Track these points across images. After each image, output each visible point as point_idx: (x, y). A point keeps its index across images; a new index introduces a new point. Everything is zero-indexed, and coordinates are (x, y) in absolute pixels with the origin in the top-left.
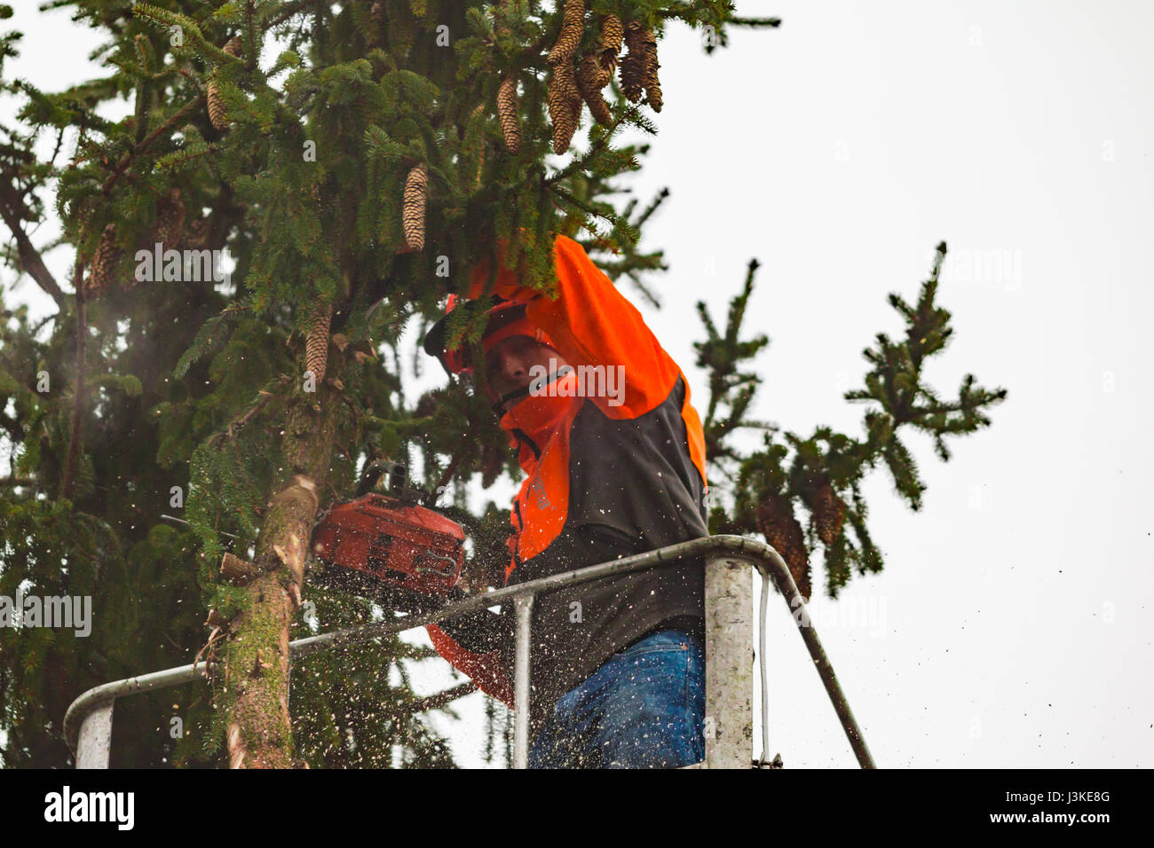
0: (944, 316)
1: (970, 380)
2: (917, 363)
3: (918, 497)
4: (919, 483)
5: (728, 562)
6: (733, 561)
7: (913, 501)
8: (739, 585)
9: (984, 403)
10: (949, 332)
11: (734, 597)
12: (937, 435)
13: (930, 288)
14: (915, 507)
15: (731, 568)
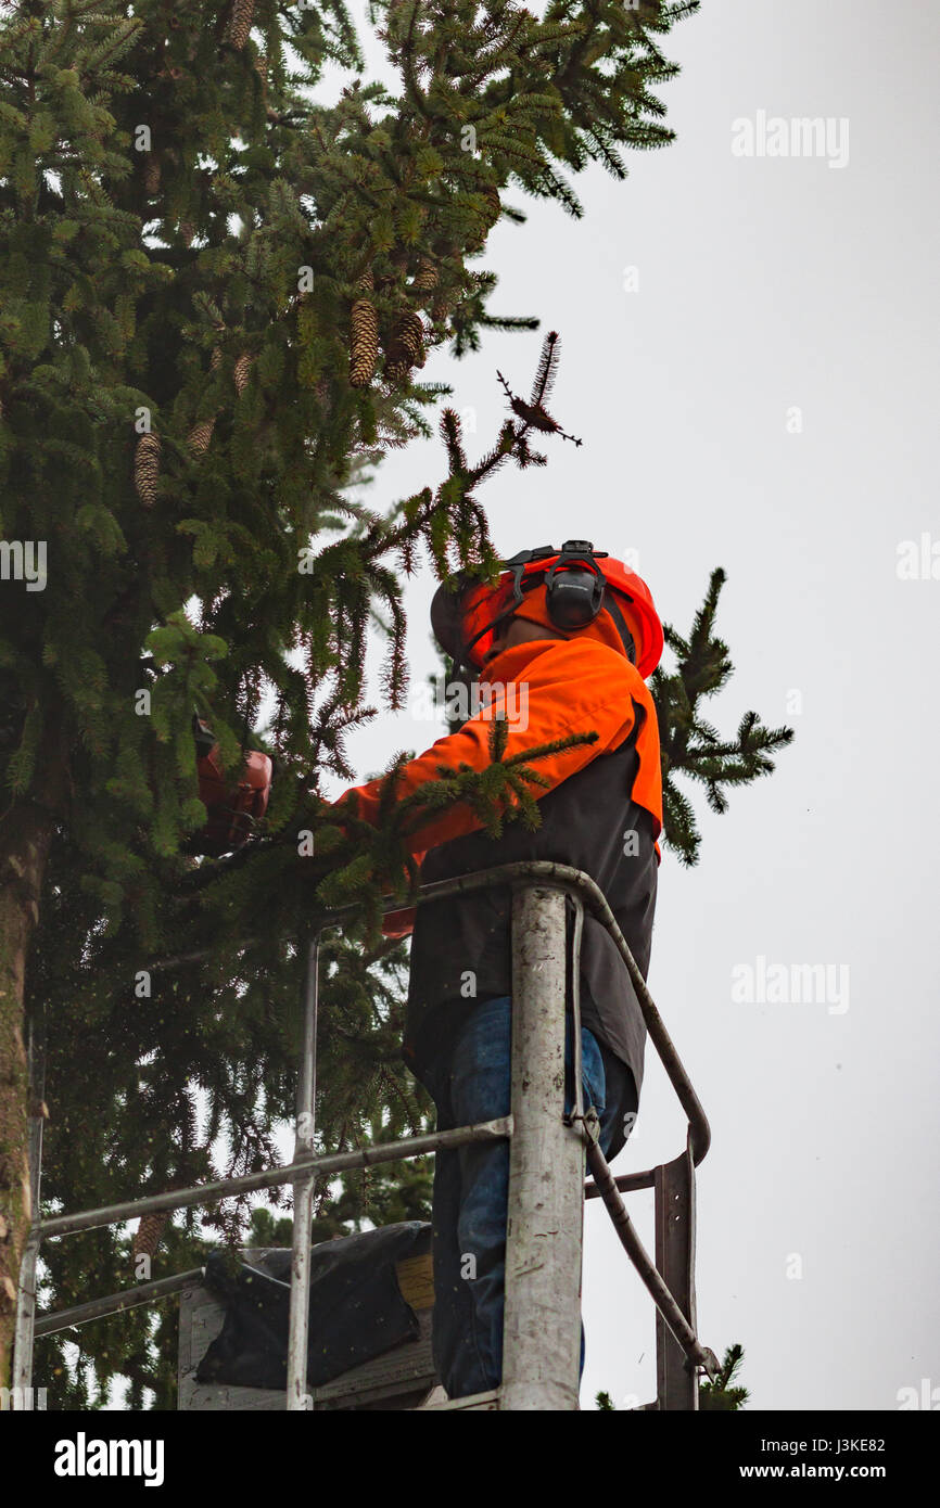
0: (720, 650)
1: (752, 718)
2: (693, 700)
3: (693, 849)
4: (692, 834)
5: (538, 891)
6: (543, 889)
7: (687, 853)
8: (549, 917)
9: (767, 745)
10: (728, 667)
11: (544, 930)
12: (712, 782)
13: (705, 619)
14: (689, 860)
15: (541, 898)
